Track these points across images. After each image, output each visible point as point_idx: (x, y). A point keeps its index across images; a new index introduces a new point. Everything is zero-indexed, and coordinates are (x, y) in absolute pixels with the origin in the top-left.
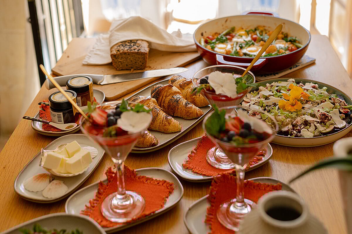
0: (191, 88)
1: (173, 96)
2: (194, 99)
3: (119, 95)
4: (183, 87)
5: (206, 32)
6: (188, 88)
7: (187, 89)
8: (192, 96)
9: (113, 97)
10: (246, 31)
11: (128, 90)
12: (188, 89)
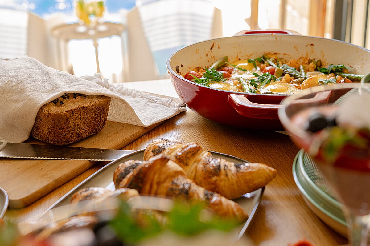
0: (202, 162)
1: (173, 182)
2: (215, 183)
3: (37, 192)
4: (185, 162)
5: (182, 66)
6: (195, 162)
7: (193, 164)
8: (210, 177)
9: (26, 197)
10: (249, 61)
11: (56, 181)
12: (196, 164)
